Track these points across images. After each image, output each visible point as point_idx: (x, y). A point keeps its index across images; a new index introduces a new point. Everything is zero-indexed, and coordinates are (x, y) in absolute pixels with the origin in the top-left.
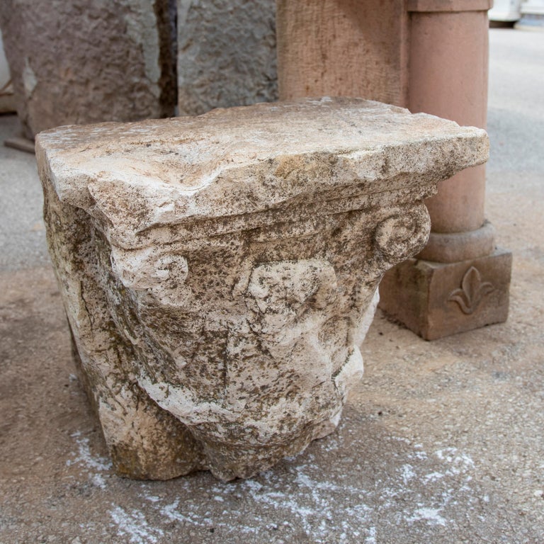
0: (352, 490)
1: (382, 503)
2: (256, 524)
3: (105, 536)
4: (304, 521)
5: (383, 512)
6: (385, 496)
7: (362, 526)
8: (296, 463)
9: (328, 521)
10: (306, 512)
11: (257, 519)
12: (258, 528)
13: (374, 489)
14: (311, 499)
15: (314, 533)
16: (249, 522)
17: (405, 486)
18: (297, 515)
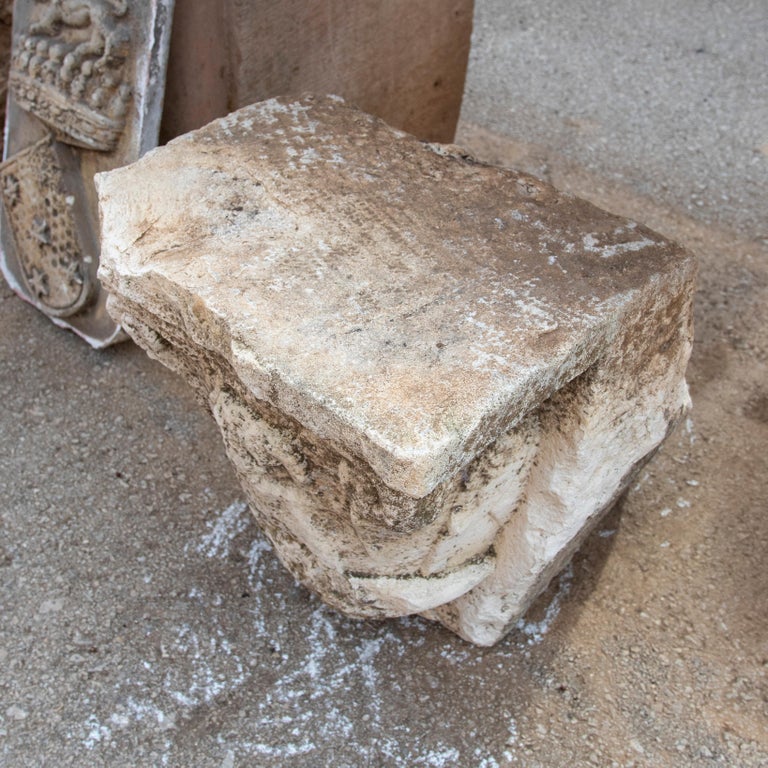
0: (376, 704)
1: (365, 744)
2: (271, 629)
3: (202, 514)
4: (296, 673)
5: (348, 749)
6: (379, 744)
7: (312, 734)
8: (399, 630)
9: (306, 696)
10: (313, 669)
11: (280, 627)
12: (266, 634)
13: (387, 727)
14: (337, 667)
15: (279, 689)
16: (273, 622)
17: (409, 762)
18: (302, 663)
